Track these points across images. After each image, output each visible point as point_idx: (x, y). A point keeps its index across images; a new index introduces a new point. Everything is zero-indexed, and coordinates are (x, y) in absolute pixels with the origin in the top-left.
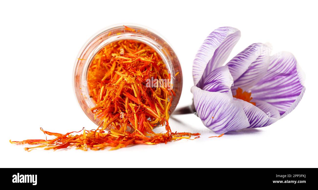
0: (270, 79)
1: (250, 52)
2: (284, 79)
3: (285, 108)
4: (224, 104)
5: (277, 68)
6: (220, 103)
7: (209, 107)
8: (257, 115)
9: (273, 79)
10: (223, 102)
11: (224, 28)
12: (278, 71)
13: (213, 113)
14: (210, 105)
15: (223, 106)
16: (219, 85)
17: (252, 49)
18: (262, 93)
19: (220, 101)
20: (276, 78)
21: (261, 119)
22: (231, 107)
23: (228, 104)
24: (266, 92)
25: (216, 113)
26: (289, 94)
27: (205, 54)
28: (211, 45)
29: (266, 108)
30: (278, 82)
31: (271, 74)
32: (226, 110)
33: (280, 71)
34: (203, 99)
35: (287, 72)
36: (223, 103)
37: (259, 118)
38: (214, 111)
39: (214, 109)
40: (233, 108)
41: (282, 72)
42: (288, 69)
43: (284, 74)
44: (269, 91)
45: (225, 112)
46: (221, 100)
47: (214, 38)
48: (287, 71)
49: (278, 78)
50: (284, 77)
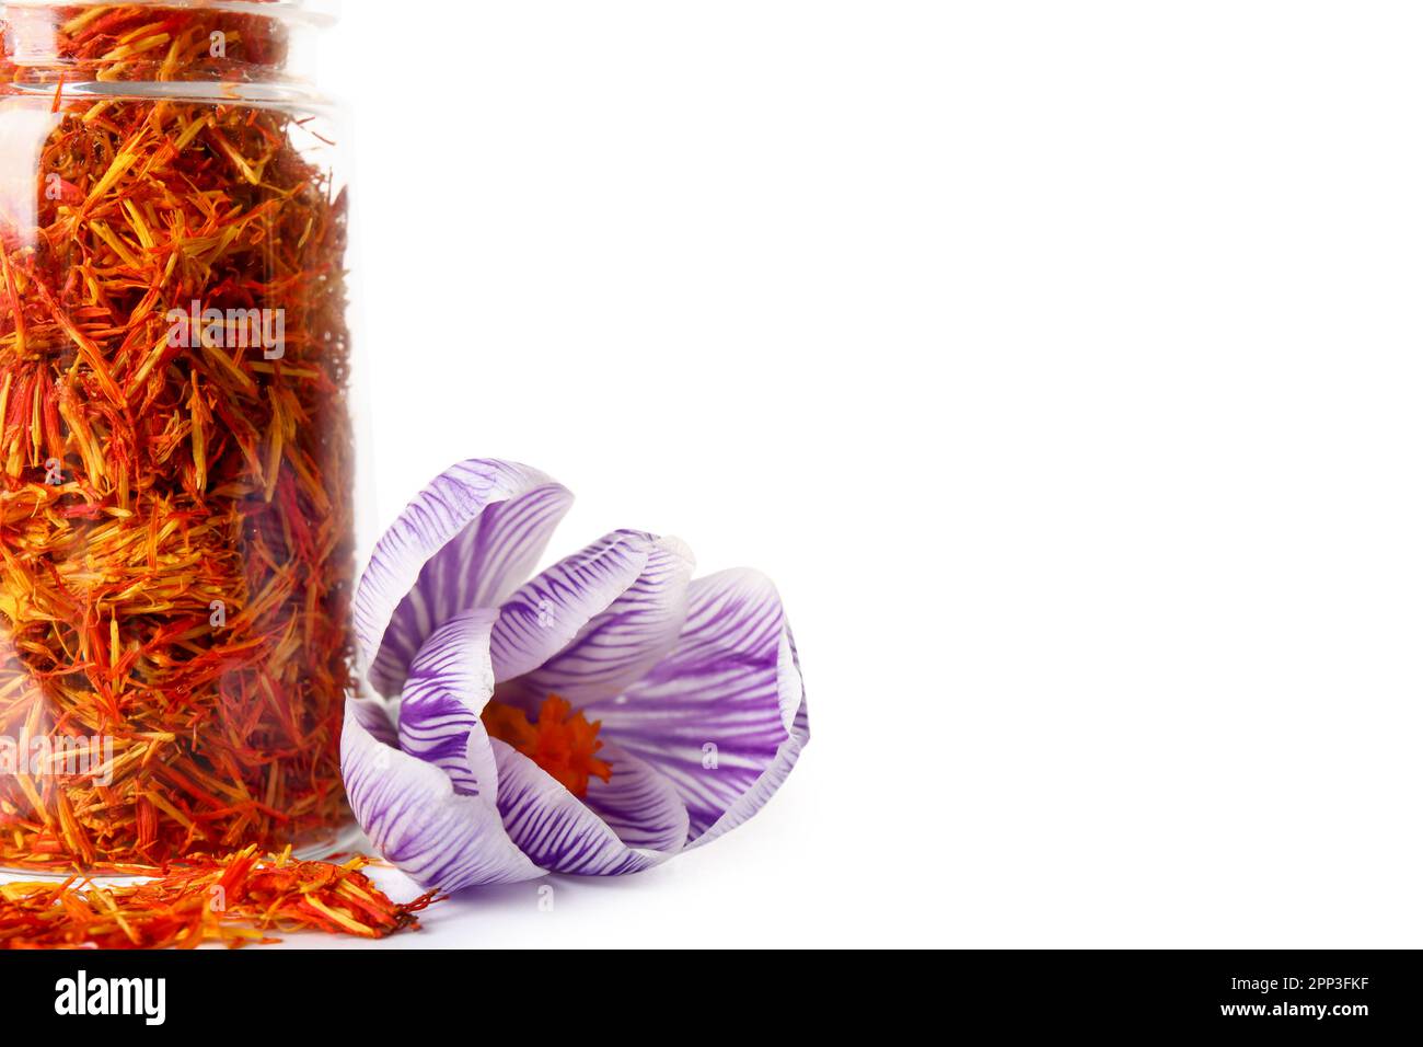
0: (698, 666)
2: (748, 675)
3: (727, 795)
4: (419, 803)
5: (722, 631)
6: (405, 796)
7: (370, 800)
8: (585, 832)
9: (709, 669)
10: (415, 797)
12: (726, 642)
13: (381, 828)
14: (373, 794)
15: (412, 810)
16: (443, 697)
18: (664, 715)
19: (404, 791)
20: (721, 666)
21: (598, 850)
22: (445, 818)
23: (435, 807)
24: (678, 715)
25: (389, 829)
26: (757, 741)
28: (414, 536)
29: (652, 791)
30: (727, 683)
31: (701, 649)
32: (424, 829)
33: (734, 642)
34: (357, 759)
35: (760, 655)
36: (415, 801)
37: (588, 845)
38: (383, 820)
39: (383, 813)
40: (455, 826)
41: (740, 649)
42: (759, 644)
43: (750, 656)
44: (691, 713)
45: (420, 834)
46: (408, 787)
47: (434, 503)
48: (759, 649)
49: (726, 669)
50: (749, 669)
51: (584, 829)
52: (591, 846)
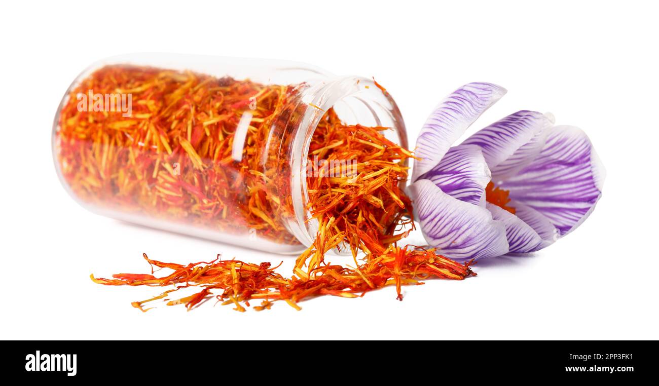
0: (538, 167)
1: (517, 126)
2: (563, 169)
3: (560, 220)
4: (477, 224)
5: (553, 152)
6: (471, 221)
7: (451, 224)
8: (523, 235)
9: (543, 168)
10: (475, 222)
11: (483, 85)
12: (555, 157)
13: (455, 235)
14: (453, 221)
15: (474, 226)
16: (464, 181)
17: (522, 122)
18: (522, 188)
19: (471, 219)
20: (549, 166)
21: (528, 242)
22: (488, 230)
23: (485, 225)
24: (528, 188)
25: (460, 235)
26: (569, 196)
27: (450, 129)
28: (461, 115)
29: (533, 218)
30: (552, 173)
31: (542, 160)
32: (478, 234)
33: (558, 156)
34: (442, 209)
35: (570, 161)
36: (476, 223)
38: (457, 232)
39: (458, 229)
40: (491, 233)
41: (561, 159)
42: (572, 155)
43: (566, 161)
44: (534, 187)
45: (476, 236)
46: (473, 217)
47: (464, 101)
48: (570, 158)
49: (551, 168)
50: (563, 167)
51: (523, 233)
52: (526, 240)
